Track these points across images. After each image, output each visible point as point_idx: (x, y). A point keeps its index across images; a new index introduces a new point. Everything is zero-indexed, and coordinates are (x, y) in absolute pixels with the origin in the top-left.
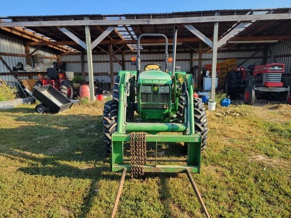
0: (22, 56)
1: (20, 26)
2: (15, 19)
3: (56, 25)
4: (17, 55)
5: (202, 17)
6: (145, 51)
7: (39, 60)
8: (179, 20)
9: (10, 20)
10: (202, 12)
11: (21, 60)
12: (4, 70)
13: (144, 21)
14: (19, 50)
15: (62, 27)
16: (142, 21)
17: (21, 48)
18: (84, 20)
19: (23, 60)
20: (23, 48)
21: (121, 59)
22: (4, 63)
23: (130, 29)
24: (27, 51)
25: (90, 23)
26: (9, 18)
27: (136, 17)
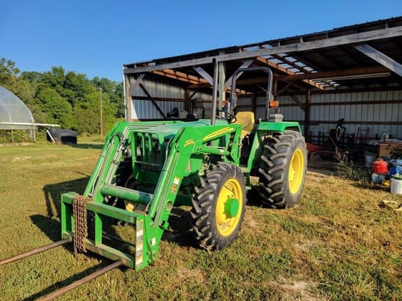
0: (180, 100)
1: (167, 68)
2: (158, 62)
3: (191, 64)
4: (174, 100)
5: (387, 29)
6: (344, 88)
7: (198, 105)
8: (344, 40)
9: (154, 64)
10: (388, 20)
11: (178, 105)
12: (157, 115)
13: (291, 48)
14: (178, 94)
15: (197, 66)
16: (287, 47)
17: (180, 93)
18: (218, 55)
19: (180, 106)
20: (183, 92)
21: (304, 101)
22: (158, 109)
23: (291, 59)
24: (186, 95)
25: (225, 58)
26: (154, 61)
27: (279, 44)
